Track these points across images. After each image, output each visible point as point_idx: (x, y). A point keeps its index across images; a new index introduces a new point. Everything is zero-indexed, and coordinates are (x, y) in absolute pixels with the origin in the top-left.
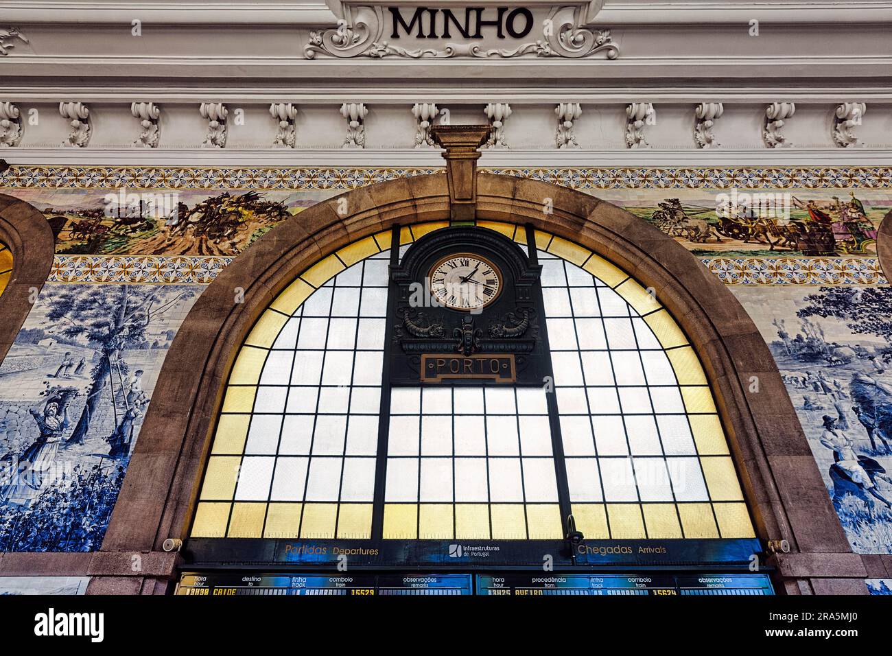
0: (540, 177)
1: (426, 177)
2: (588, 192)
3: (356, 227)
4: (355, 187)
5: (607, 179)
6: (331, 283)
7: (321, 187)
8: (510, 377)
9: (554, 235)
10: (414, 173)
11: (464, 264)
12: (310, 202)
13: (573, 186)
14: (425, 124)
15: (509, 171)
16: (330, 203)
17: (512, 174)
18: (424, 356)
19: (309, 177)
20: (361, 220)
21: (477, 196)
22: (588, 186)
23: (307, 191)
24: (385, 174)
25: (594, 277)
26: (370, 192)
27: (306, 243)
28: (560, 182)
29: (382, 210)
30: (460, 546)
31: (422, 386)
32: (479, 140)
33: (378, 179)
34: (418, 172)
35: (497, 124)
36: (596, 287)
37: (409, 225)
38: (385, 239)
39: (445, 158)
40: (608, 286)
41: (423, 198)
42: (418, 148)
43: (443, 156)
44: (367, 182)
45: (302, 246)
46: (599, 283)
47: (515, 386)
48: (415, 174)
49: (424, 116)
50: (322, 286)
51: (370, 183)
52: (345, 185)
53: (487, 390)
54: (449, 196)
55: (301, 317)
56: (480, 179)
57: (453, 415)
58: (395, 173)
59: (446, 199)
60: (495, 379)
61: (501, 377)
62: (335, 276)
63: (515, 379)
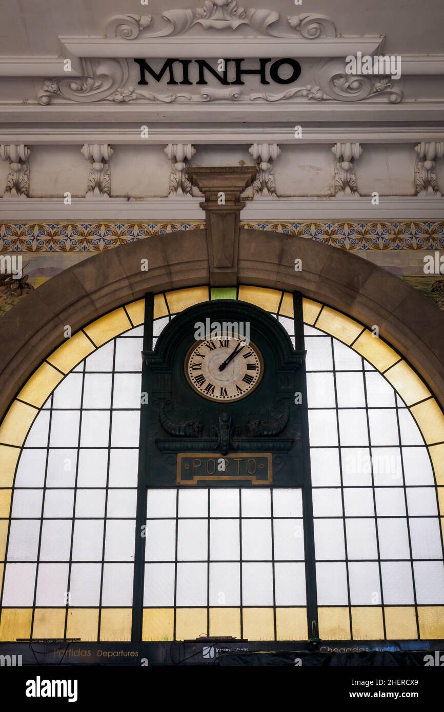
0: (311, 235)
1: (182, 233)
2: (363, 255)
3: (105, 301)
4: (101, 248)
5: (387, 236)
6: (80, 368)
7: (63, 249)
8: (267, 479)
9: (324, 305)
10: (169, 227)
11: (224, 344)
12: (52, 269)
13: (348, 247)
14: (180, 166)
15: (276, 226)
16: (75, 271)
17: (280, 230)
18: (181, 456)
19: (49, 234)
20: (111, 293)
21: (238, 260)
22: (365, 246)
23: (48, 254)
24: (136, 230)
25: (363, 358)
26: (118, 256)
27: (52, 324)
28: (334, 240)
29: (133, 280)
30: (213, 648)
31: (179, 487)
32: (243, 184)
33: (128, 238)
34: (173, 227)
35: (264, 166)
36: (364, 371)
37: (164, 293)
38: (137, 312)
39: (203, 209)
40: (377, 370)
41: (178, 264)
42: (173, 195)
43: (201, 207)
44: (115, 241)
45: (48, 327)
46: (368, 367)
47: (271, 487)
48: (169, 230)
49: (180, 156)
50: (71, 372)
51: (118, 243)
52: (90, 247)
53: (243, 491)
54: (208, 260)
55: (51, 409)
56: (244, 237)
57: (209, 518)
58: (147, 228)
59: (205, 265)
60: (251, 481)
61: (257, 479)
62: (84, 359)
63: (271, 480)
